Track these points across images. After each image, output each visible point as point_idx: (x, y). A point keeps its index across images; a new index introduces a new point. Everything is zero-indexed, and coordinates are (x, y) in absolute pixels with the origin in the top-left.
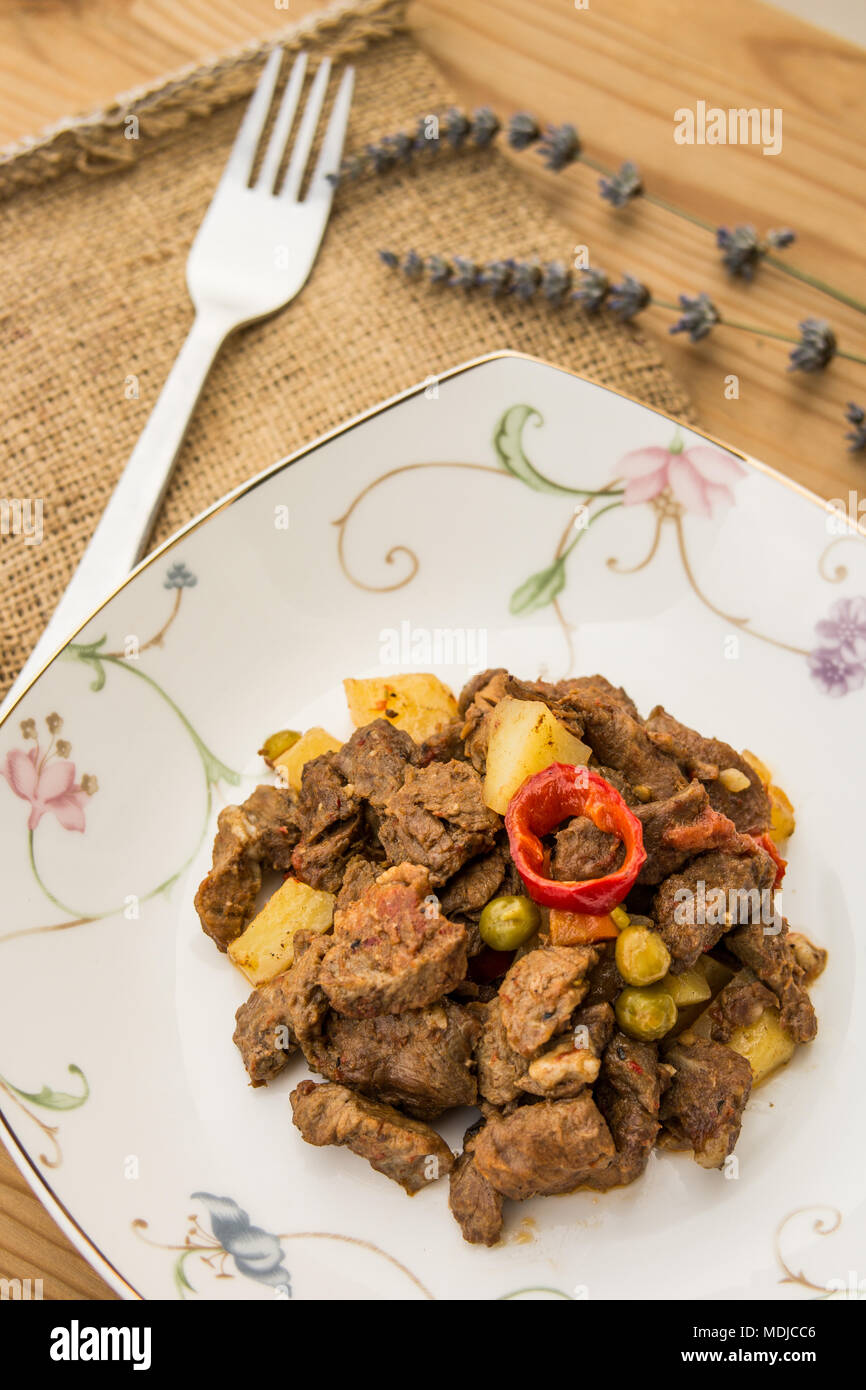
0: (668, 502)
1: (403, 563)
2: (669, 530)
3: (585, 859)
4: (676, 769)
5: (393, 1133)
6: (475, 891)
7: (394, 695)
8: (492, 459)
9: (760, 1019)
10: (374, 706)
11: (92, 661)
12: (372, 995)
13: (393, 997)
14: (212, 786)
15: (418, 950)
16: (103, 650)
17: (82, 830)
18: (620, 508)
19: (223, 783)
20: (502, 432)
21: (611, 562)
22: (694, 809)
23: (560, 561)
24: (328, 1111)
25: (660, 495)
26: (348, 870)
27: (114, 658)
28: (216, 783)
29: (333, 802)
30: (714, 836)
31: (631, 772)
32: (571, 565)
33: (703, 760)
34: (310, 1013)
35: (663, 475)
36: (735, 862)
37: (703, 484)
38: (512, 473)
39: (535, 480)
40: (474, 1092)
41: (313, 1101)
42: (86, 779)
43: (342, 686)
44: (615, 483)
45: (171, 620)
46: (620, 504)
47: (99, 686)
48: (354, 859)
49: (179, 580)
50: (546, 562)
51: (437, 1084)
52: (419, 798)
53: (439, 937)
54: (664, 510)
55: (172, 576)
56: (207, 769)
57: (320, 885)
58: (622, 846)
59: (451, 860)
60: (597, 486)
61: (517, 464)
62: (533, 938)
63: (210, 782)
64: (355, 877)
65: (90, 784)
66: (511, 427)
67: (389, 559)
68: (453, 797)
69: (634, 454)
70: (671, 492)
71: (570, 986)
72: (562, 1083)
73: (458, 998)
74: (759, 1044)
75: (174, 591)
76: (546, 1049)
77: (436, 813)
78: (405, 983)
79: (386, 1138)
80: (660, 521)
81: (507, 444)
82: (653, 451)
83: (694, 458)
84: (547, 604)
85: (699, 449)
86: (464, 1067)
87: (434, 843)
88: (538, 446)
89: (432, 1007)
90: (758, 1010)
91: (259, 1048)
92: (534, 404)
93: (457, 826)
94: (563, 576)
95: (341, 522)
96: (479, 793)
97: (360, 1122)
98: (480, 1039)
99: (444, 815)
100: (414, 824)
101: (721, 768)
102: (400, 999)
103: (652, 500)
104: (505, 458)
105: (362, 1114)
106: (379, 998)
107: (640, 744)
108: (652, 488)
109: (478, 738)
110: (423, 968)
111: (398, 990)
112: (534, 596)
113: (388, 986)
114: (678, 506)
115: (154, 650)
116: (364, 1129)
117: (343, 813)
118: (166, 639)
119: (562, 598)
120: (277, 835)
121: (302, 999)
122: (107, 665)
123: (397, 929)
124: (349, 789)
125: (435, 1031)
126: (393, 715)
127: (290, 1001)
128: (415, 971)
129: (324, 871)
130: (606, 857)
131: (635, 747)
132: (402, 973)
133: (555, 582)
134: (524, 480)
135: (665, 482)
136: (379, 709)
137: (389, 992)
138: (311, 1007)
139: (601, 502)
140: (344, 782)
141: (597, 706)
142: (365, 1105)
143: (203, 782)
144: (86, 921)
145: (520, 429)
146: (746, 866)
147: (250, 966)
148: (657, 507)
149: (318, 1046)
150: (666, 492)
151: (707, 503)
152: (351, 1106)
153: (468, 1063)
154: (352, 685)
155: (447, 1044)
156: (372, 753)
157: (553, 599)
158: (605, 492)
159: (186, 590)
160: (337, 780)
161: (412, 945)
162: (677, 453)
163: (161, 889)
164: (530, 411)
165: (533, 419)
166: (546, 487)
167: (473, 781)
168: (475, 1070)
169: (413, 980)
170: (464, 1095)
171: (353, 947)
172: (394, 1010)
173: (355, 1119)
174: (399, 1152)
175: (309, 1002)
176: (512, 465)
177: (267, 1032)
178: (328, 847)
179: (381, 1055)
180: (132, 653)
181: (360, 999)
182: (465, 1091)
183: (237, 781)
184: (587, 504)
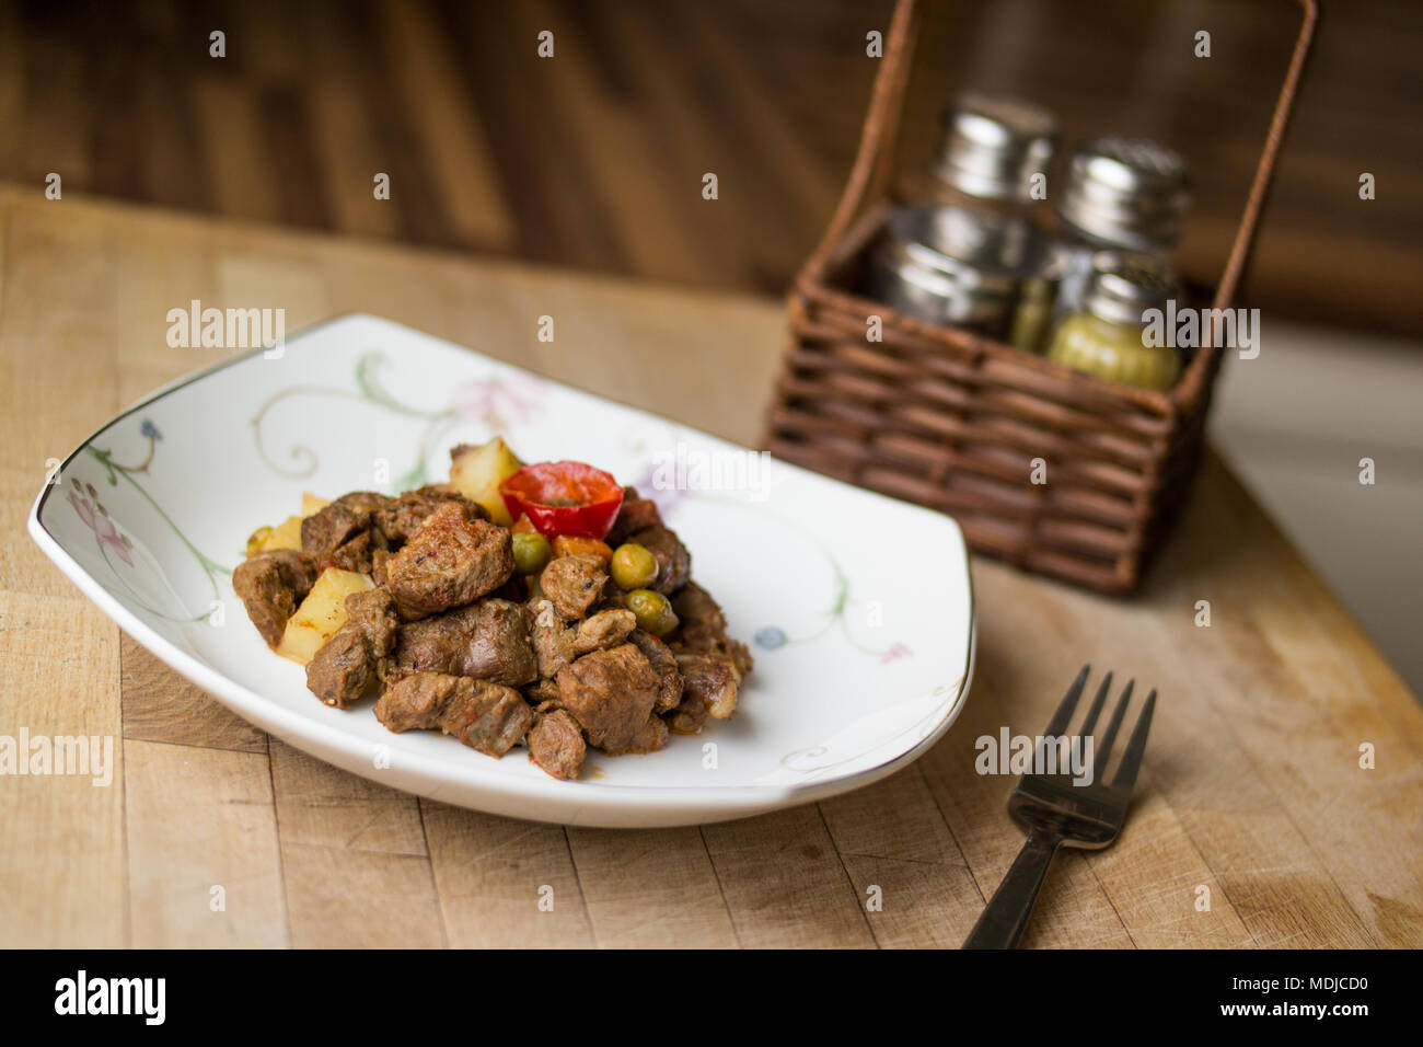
1: (305, 459)
5: (486, 688)
8: (358, 389)
11: (104, 463)
12: (446, 585)
16: (109, 459)
17: (132, 565)
23: (422, 464)
24: (424, 685)
25: (488, 414)
26: (375, 558)
27: (118, 468)
29: (349, 516)
34: (391, 621)
35: (488, 401)
37: (520, 403)
38: (374, 399)
40: (534, 667)
41: (409, 681)
42: (123, 538)
44: (453, 409)
45: (151, 457)
47: (114, 482)
49: (150, 433)
50: (411, 466)
51: (505, 658)
55: (146, 428)
56: (202, 563)
57: (355, 568)
60: (439, 410)
61: (377, 394)
62: (549, 555)
63: (208, 570)
65: (126, 542)
66: (369, 366)
67: (295, 455)
69: (463, 387)
70: (496, 411)
72: (608, 633)
75: (149, 439)
76: (590, 611)
78: (471, 572)
79: (478, 691)
81: (367, 379)
82: (477, 384)
83: (510, 386)
86: (525, 643)
88: (391, 381)
89: (492, 595)
92: (381, 352)
95: (256, 422)
97: (457, 683)
98: (533, 622)
102: (469, 587)
103: (483, 419)
104: (367, 389)
105: (456, 677)
106: (452, 586)
108: (481, 410)
110: (486, 556)
111: (467, 578)
113: (457, 576)
115: (144, 475)
116: (460, 688)
117: (357, 524)
118: (153, 468)
120: (295, 564)
122: (115, 471)
123: (454, 538)
128: (478, 560)
132: (468, 564)
133: (421, 479)
135: (491, 405)
137: (459, 581)
138: (388, 618)
145: (376, 370)
147: (312, 626)
149: (390, 661)
150: (493, 411)
151: (525, 417)
152: (444, 675)
155: (510, 624)
158: (447, 414)
159: (156, 441)
161: (471, 544)
162: (494, 385)
163: (200, 619)
164: (380, 357)
165: (383, 364)
166: (399, 411)
168: (532, 646)
169: (479, 567)
170: (528, 668)
171: (418, 562)
172: (465, 597)
173: (451, 681)
174: (491, 703)
175: (386, 614)
176: (371, 393)
177: (350, 649)
178: (356, 544)
179: (453, 648)
180: (131, 470)
181: (436, 589)
182: (529, 664)
183: (229, 572)
184: (432, 426)
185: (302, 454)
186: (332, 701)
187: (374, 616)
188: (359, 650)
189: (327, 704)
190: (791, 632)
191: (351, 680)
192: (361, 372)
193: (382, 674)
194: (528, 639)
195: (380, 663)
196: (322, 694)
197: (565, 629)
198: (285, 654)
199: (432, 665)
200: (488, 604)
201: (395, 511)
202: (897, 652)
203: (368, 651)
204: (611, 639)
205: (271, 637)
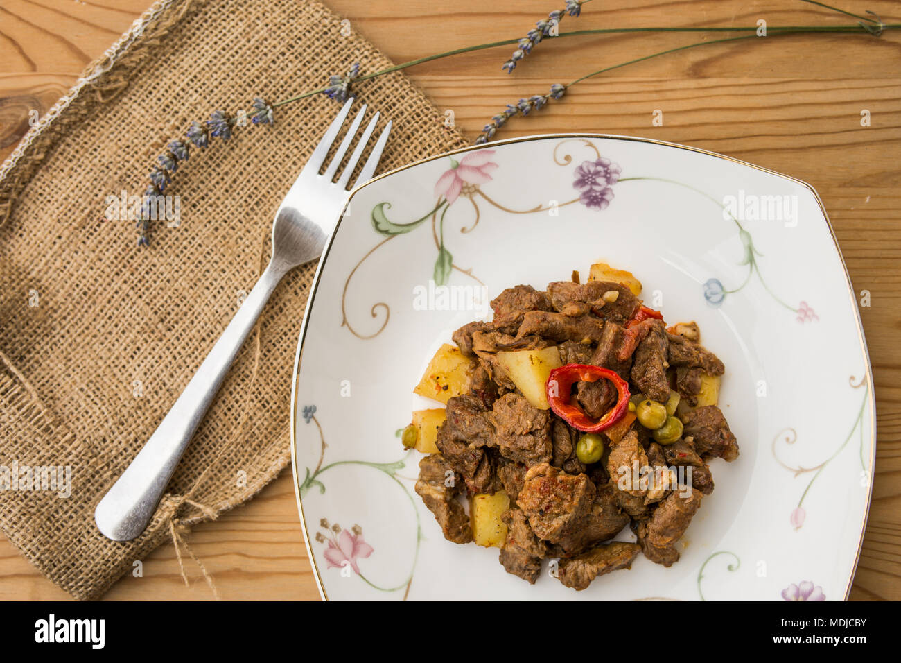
0: (469, 188)
1: (381, 311)
2: (478, 198)
3: (598, 399)
4: (591, 319)
6: (564, 446)
7: (438, 378)
8: (381, 237)
9: (702, 382)
10: (436, 392)
11: (312, 484)
13: (575, 520)
14: (395, 476)
15: (572, 497)
16: (311, 475)
17: (373, 551)
18: (449, 208)
19: (399, 471)
20: (377, 224)
21: (463, 230)
22: (620, 337)
23: (441, 248)
24: (579, 574)
25: (463, 188)
26: (501, 477)
27: (317, 472)
28: (395, 474)
29: (471, 457)
30: (636, 340)
31: (574, 337)
32: (447, 246)
33: (591, 299)
34: (542, 548)
35: (458, 179)
36: (649, 340)
37: (478, 169)
38: (394, 234)
39: (406, 228)
40: (628, 517)
41: (570, 575)
42: (354, 529)
43: (416, 395)
44: (440, 199)
45: (321, 432)
46: (449, 205)
47: (323, 489)
48: (498, 470)
49: (310, 414)
50: (436, 254)
52: (511, 432)
53: (576, 486)
54: (469, 192)
55: (306, 416)
56: (386, 472)
57: (493, 492)
58: (607, 380)
59: (547, 446)
60: (433, 208)
61: (393, 229)
63: (392, 476)
64: (506, 478)
65: (357, 529)
66: (378, 218)
67: (374, 315)
68: (521, 418)
69: (438, 183)
70: (467, 183)
71: (639, 454)
73: (599, 494)
74: (708, 392)
75: (312, 421)
77: (524, 433)
78: (576, 512)
80: (471, 198)
81: (382, 227)
82: (446, 175)
83: (465, 163)
84: (451, 270)
85: (465, 158)
86: (619, 515)
87: (535, 445)
88: (395, 215)
89: (592, 508)
90: (699, 380)
91: (527, 573)
92: (381, 202)
93: (537, 430)
94: (448, 253)
95: (344, 322)
96: (529, 404)
99: (528, 431)
100: (520, 445)
101: (601, 296)
103: (460, 193)
104: (386, 232)
105: (595, 566)
107: (569, 323)
108: (458, 188)
109: (499, 374)
110: (580, 501)
111: (575, 516)
112: (443, 272)
113: (570, 519)
114: (474, 186)
115: (327, 450)
117: (479, 457)
118: (326, 441)
119: (455, 262)
121: (535, 546)
122: (318, 478)
123: (556, 495)
124: (472, 446)
125: (600, 515)
126: (446, 388)
127: (529, 551)
128: (577, 505)
129: (491, 486)
130: (605, 390)
131: (568, 326)
132: (573, 510)
133: (447, 259)
134: (401, 233)
135: (461, 182)
136: (440, 390)
137: (572, 519)
138: (540, 545)
139: (440, 212)
140: (466, 444)
141: (539, 323)
142: (591, 560)
143: (391, 479)
144: (409, 583)
145: (383, 216)
146: (655, 337)
147: (493, 544)
148: (465, 194)
150: (464, 185)
151: (486, 175)
152: (587, 565)
153: (619, 512)
154: (418, 390)
156: (467, 423)
157: (452, 266)
158: (438, 207)
159: (315, 415)
160: (462, 446)
161: (569, 497)
162: (458, 167)
163: (419, 538)
164: (381, 205)
165: (385, 207)
166: (412, 227)
167: (520, 401)
176: (391, 232)
180: (321, 461)
183: (402, 466)
184: (434, 218)
185: (377, 310)
202: (806, 313)
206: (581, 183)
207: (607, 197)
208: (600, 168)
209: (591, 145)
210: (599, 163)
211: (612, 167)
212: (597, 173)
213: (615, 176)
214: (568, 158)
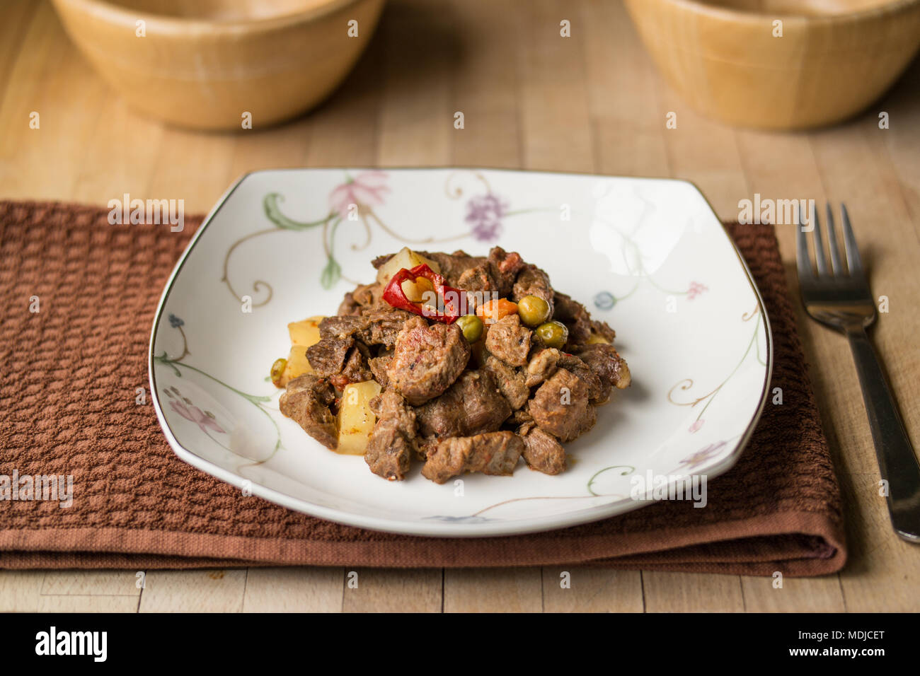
0: (363, 207)
1: (264, 293)
2: (370, 220)
5: (490, 437)
8: (271, 225)
11: (168, 364)
12: (437, 378)
13: (447, 373)
15: (444, 344)
16: (168, 359)
17: (224, 432)
18: (341, 222)
19: (263, 403)
21: (354, 247)
23: (331, 259)
26: (371, 366)
27: (175, 362)
28: (260, 404)
32: (339, 257)
34: (411, 414)
35: (351, 196)
37: (372, 191)
38: (283, 227)
39: (296, 226)
40: (508, 406)
42: (207, 413)
44: (333, 210)
45: (185, 341)
46: (341, 219)
47: (179, 375)
48: (370, 360)
49: (176, 323)
50: (324, 262)
51: (491, 409)
53: (448, 334)
54: (363, 212)
55: (171, 322)
56: (251, 401)
57: (364, 379)
60: (324, 214)
61: (285, 223)
63: (256, 405)
64: (377, 365)
65: (210, 415)
66: (271, 205)
69: (333, 194)
70: (360, 202)
72: (547, 368)
75: (178, 328)
76: (528, 358)
78: (449, 362)
79: (488, 442)
80: (364, 219)
81: (274, 214)
82: (340, 188)
83: (361, 181)
84: (338, 279)
85: (360, 176)
86: (497, 394)
88: (289, 209)
92: (274, 192)
94: (337, 264)
95: (225, 279)
97: (473, 442)
98: (495, 378)
102: (451, 373)
104: (277, 222)
105: (470, 438)
106: (441, 378)
108: (351, 205)
110: (453, 349)
111: (448, 368)
112: (330, 278)
113: (442, 370)
114: (368, 207)
115: (189, 356)
116: (476, 444)
117: (349, 345)
118: (190, 349)
120: (319, 386)
121: (402, 410)
122: (175, 365)
123: (427, 345)
125: (475, 381)
128: (449, 353)
132: (444, 359)
133: (335, 268)
134: (291, 229)
135: (356, 199)
137: (444, 371)
139: (332, 223)
140: (337, 336)
145: (276, 206)
147: (358, 431)
149: (420, 439)
151: (379, 199)
152: (461, 439)
155: (484, 386)
157: (339, 276)
158: (331, 216)
159: (182, 327)
161: (439, 344)
162: (351, 184)
164: (275, 196)
165: (278, 199)
166: (302, 228)
168: (502, 394)
169: (452, 358)
170: (505, 409)
171: (411, 369)
172: (452, 380)
173: (469, 441)
174: (498, 445)
175: (406, 411)
176: (281, 224)
177: (393, 442)
178: (354, 361)
179: (456, 416)
180: (181, 358)
181: (433, 384)
182: (505, 405)
183: (268, 400)
184: (326, 228)
185: (259, 286)
186: (393, 477)
187: (400, 414)
188: (399, 440)
189: (391, 480)
190: (617, 293)
191: (402, 461)
192: (268, 211)
193: (416, 448)
194: (498, 391)
195: (414, 442)
196: (385, 474)
197: (516, 374)
198: (344, 451)
199: (447, 432)
200: (466, 379)
201: (368, 329)
202: (695, 290)
203: (406, 439)
204: (549, 371)
205: (331, 445)
206: (472, 217)
207: (498, 231)
208: (491, 203)
209: (481, 178)
210: (490, 197)
211: (502, 201)
212: (487, 208)
213: (504, 211)
214: (459, 192)
